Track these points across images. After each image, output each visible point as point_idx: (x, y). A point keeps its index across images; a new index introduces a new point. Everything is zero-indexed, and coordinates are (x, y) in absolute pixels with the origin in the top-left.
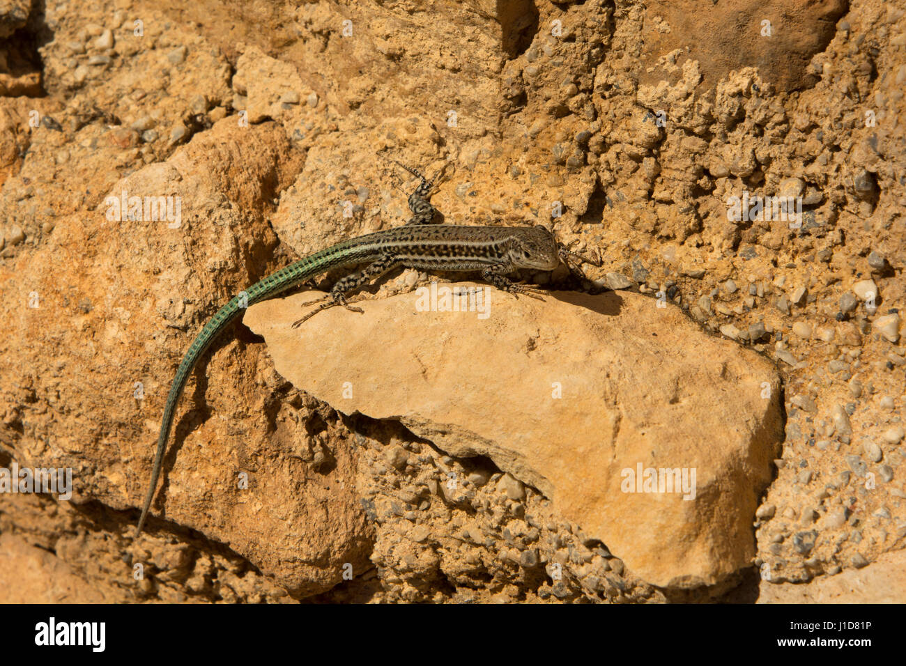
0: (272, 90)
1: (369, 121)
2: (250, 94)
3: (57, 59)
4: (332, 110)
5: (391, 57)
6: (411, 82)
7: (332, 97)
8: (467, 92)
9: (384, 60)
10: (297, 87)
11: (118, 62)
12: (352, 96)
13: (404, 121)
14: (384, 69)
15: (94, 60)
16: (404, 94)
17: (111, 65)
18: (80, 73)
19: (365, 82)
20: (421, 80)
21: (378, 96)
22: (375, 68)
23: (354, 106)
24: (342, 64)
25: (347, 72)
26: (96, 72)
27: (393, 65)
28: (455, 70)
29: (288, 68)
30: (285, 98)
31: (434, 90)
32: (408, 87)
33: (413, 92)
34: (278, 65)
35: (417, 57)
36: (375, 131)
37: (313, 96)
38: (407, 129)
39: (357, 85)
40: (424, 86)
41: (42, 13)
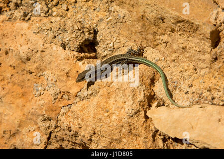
0: (153, 56)
1: (177, 64)
2: (147, 58)
3: (100, 49)
4: (168, 62)
5: (183, 48)
6: (188, 55)
7: (168, 58)
8: (202, 57)
9: (181, 49)
10: (159, 56)
11: (115, 50)
12: (173, 58)
13: (186, 64)
14: (181, 51)
15: (109, 50)
16: (186, 58)
17: (113, 51)
18: (105, 53)
19: (177, 55)
20: (190, 54)
21: (180, 58)
22: (179, 51)
23: (174, 61)
24: (170, 50)
25: (172, 52)
26: (109, 52)
27: (183, 50)
28: (199, 52)
29: (157, 51)
30: (156, 59)
31: (194, 56)
32: (187, 56)
33: (188, 57)
34: (155, 51)
35: (189, 48)
36: (179, 67)
37: (163, 58)
38: (187, 66)
39: (174, 56)
40: (191, 56)
41: (96, 38)
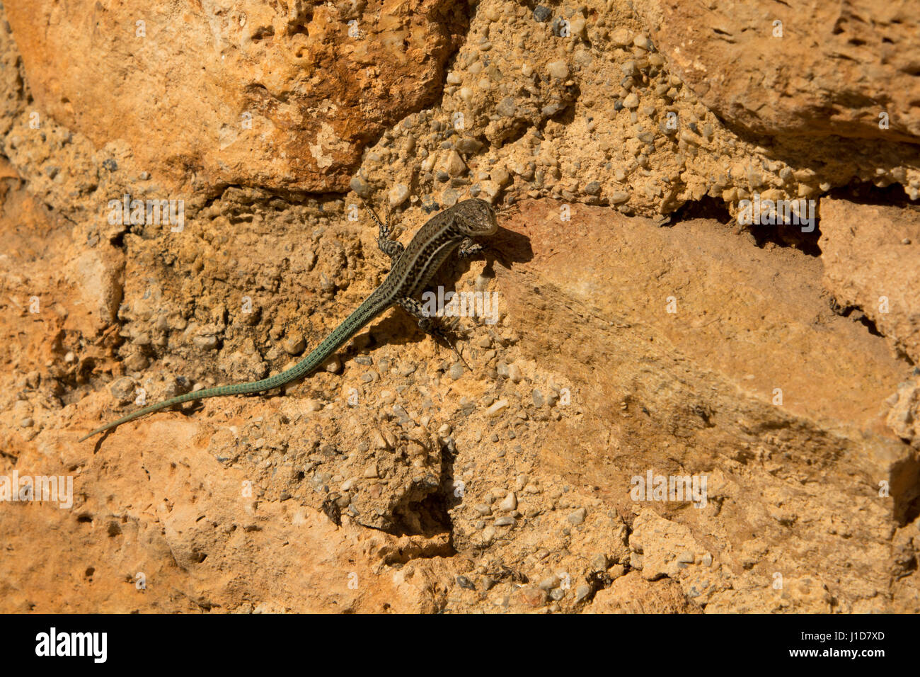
0: (668, 549)
1: (762, 581)
2: (646, 553)
3: (465, 521)
4: (726, 569)
5: (784, 523)
6: (803, 546)
7: (726, 557)
8: (857, 556)
9: (776, 525)
10: (691, 548)
11: (521, 523)
12: (745, 557)
13: (797, 582)
14: (776, 533)
15: (500, 521)
16: (795, 557)
17: (516, 525)
18: (488, 534)
19: (759, 545)
20: (813, 544)
21: (771, 558)
22: (768, 532)
23: (748, 566)
24: (735, 527)
25: (739, 534)
26: (502, 532)
27: (785, 530)
28: (846, 536)
29: (682, 529)
30: (680, 558)
31: (826, 553)
32: (800, 551)
33: (805, 555)
34: (673, 527)
35: (809, 523)
36: (769, 591)
37: (707, 557)
38: (802, 590)
39: (750, 548)
40: (816, 550)
41: (451, 479)
